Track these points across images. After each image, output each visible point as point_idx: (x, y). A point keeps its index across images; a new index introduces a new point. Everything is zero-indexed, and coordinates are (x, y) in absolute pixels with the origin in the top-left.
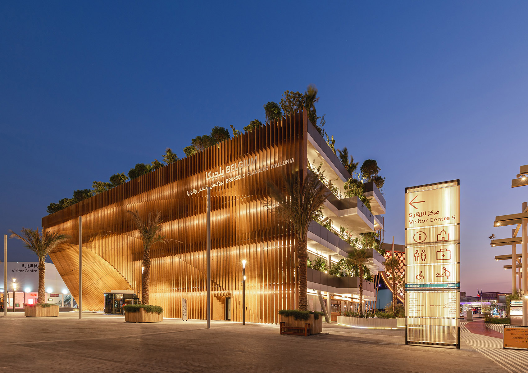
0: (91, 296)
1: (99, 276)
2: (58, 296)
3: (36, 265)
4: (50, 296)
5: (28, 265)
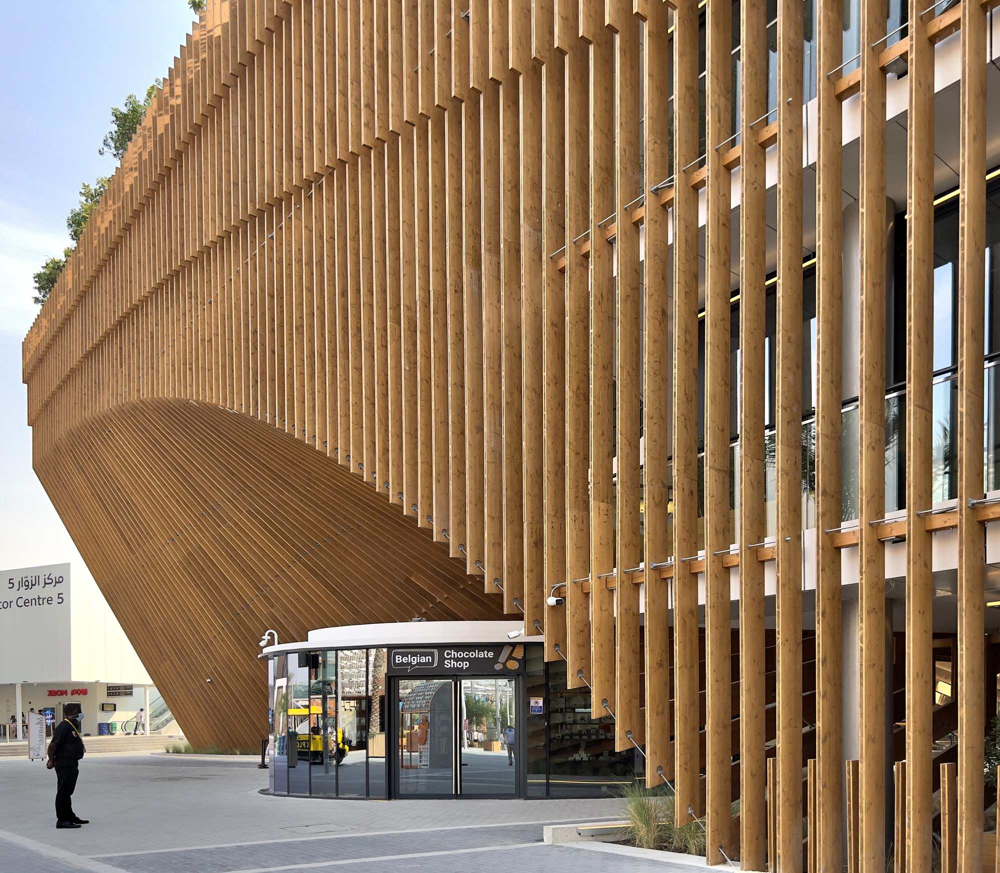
0: (227, 686)
2: (131, 694)
3: (48, 579)
4: (108, 693)
5: (26, 579)
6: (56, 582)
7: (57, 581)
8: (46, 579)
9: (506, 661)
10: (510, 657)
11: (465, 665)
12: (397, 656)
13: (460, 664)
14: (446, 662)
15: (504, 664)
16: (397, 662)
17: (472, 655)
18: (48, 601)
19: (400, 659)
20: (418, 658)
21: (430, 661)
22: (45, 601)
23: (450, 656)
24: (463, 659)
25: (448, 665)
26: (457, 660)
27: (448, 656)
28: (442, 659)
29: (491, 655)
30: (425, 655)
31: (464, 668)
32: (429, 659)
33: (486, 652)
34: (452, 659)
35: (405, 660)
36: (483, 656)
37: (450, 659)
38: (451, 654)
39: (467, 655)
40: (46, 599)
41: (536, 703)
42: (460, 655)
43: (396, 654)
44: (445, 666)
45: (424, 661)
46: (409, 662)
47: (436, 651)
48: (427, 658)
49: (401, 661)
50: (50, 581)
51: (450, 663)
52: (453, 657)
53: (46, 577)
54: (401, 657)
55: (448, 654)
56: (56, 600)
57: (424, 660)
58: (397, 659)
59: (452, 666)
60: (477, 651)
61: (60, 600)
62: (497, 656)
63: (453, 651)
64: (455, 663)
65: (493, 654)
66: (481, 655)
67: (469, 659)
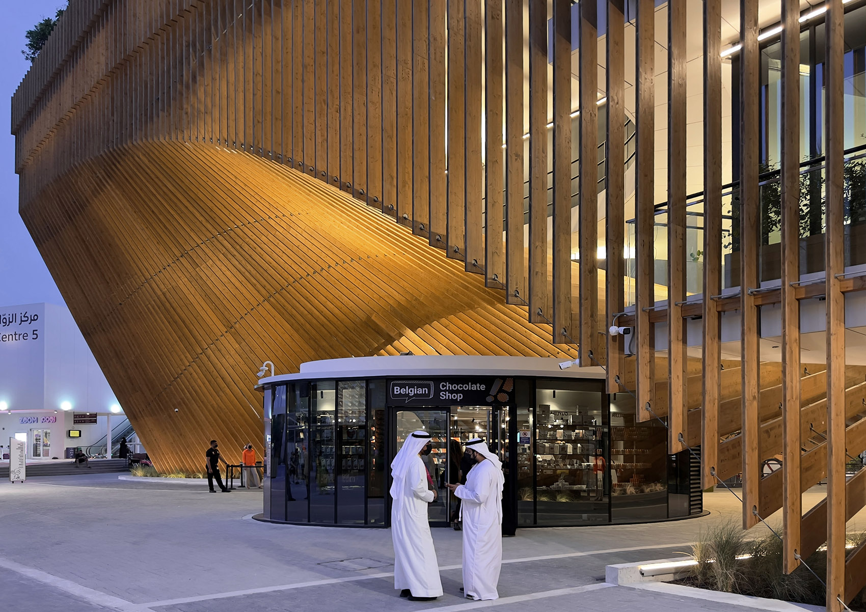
0: (193, 416)
1: (226, 313)
2: (95, 421)
3: (24, 317)
4: (74, 420)
5: (4, 317)
6: (31, 320)
7: (33, 319)
8: (23, 317)
9: (497, 394)
10: (501, 390)
11: (459, 397)
12: (395, 388)
13: (454, 396)
14: (441, 394)
15: (495, 397)
16: (395, 393)
17: (466, 387)
18: (23, 336)
19: (398, 390)
20: (416, 389)
21: (427, 393)
22: (21, 336)
23: (445, 388)
24: (457, 392)
25: (443, 397)
26: (452, 392)
27: (443, 387)
28: (438, 391)
29: (483, 387)
30: (422, 386)
31: (458, 400)
32: (425, 390)
33: (478, 385)
34: (447, 391)
35: (403, 391)
36: (475, 389)
37: (445, 391)
38: (446, 386)
39: (460, 387)
40: (22, 335)
41: (525, 434)
42: (455, 387)
43: (394, 385)
44: (441, 397)
45: (421, 393)
46: (407, 393)
47: (432, 383)
48: (424, 389)
49: (399, 392)
50: (26, 319)
51: (445, 395)
52: (448, 389)
53: (23, 315)
54: (399, 388)
55: (443, 386)
56: (31, 336)
57: (420, 391)
58: (395, 390)
59: (447, 398)
60: (470, 383)
61: (35, 336)
62: (488, 389)
63: (448, 383)
64: (450, 395)
65: (484, 387)
66: (474, 388)
67: (462, 392)
